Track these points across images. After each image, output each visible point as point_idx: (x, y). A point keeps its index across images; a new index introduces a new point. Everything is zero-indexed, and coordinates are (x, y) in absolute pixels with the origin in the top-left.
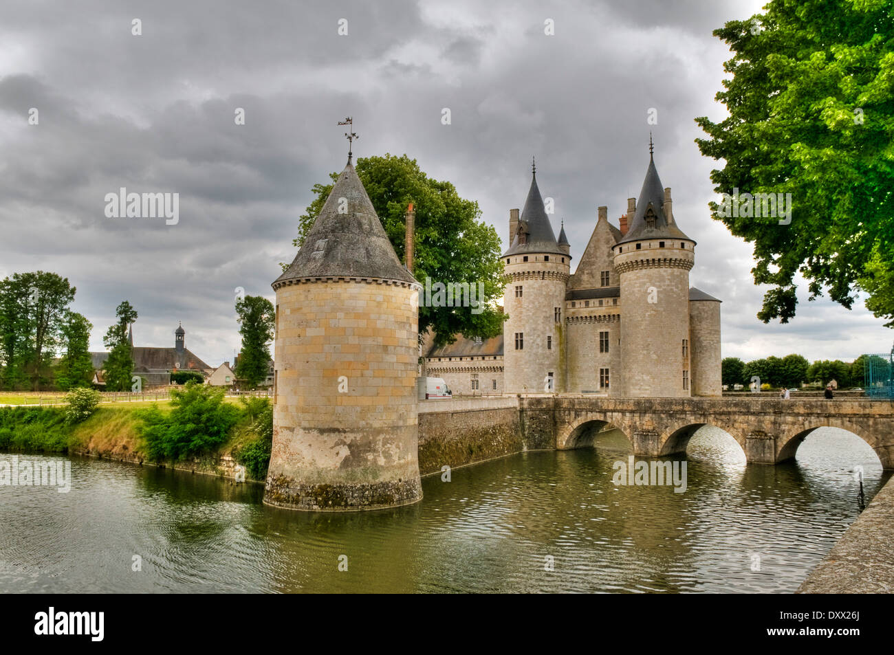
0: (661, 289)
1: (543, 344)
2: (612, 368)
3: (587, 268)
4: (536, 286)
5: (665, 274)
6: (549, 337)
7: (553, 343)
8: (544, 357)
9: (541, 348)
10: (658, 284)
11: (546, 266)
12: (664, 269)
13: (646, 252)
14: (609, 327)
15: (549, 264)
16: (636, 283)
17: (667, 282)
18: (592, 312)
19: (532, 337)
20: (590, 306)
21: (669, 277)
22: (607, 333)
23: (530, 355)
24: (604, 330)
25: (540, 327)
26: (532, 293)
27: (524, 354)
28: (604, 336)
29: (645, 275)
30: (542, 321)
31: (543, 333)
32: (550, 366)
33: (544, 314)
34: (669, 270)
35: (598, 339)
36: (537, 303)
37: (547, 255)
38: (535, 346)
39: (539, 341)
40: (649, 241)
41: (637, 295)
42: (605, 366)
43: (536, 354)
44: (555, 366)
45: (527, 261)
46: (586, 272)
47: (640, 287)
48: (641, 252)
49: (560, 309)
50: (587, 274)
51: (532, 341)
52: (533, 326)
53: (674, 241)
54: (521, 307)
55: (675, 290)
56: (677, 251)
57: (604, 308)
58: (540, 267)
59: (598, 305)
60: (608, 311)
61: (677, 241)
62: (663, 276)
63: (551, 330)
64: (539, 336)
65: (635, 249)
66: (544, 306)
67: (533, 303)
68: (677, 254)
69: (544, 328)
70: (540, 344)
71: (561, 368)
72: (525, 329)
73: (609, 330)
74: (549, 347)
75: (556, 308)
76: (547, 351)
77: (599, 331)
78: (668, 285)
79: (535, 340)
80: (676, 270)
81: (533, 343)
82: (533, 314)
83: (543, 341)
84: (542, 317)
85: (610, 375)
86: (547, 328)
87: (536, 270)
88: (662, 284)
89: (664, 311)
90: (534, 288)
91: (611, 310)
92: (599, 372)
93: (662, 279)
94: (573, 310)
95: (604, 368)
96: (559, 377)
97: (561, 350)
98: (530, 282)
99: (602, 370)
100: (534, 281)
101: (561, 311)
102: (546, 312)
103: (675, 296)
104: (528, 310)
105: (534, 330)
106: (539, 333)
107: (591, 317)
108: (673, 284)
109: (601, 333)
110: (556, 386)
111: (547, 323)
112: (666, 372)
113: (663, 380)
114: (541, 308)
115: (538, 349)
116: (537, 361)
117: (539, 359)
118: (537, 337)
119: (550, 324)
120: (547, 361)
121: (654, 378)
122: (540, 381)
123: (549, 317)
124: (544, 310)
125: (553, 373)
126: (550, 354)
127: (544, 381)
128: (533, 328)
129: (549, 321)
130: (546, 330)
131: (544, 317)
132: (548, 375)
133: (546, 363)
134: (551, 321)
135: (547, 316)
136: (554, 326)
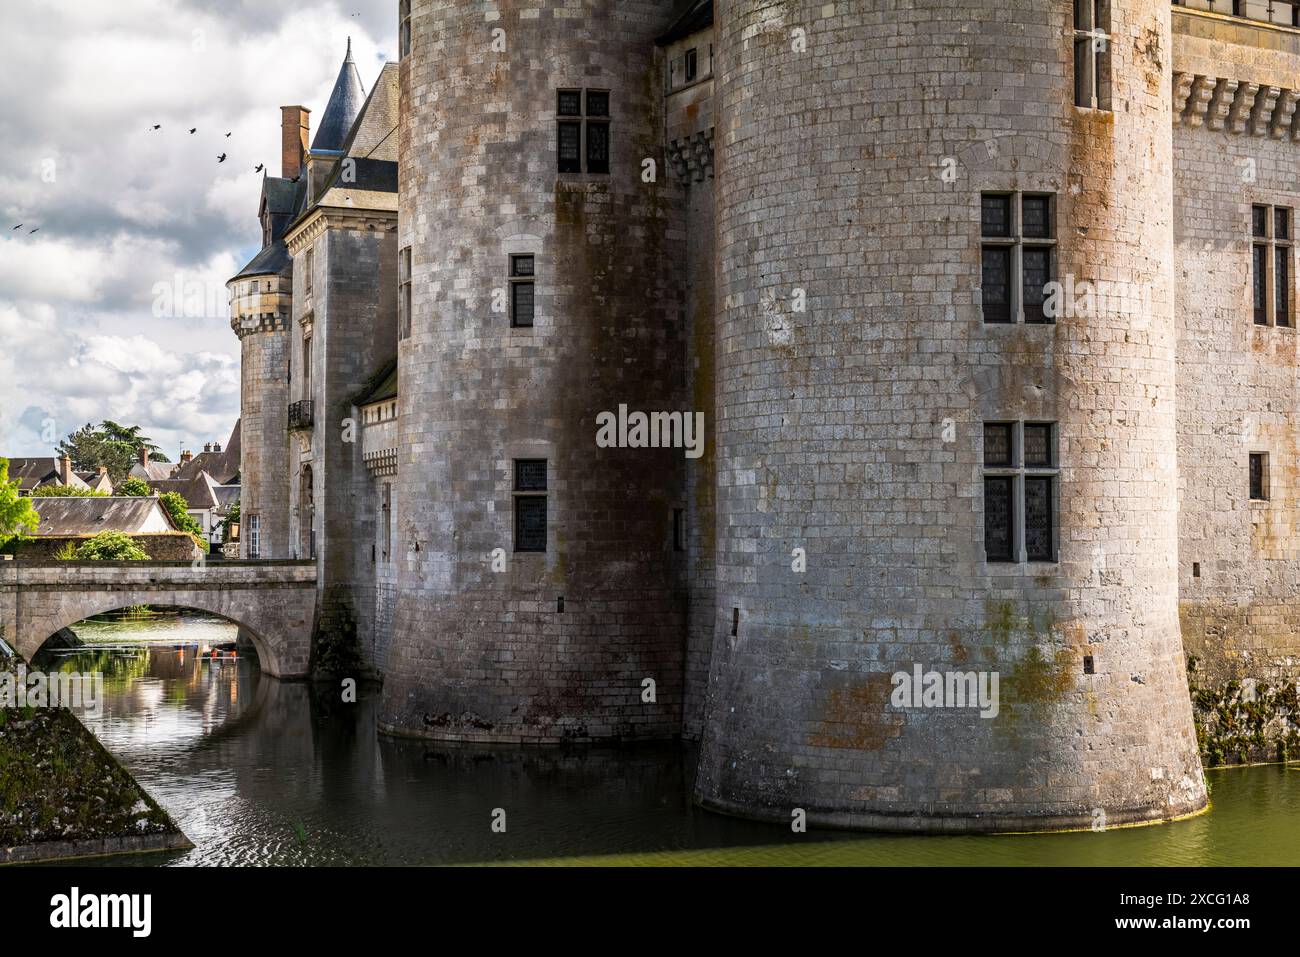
1: (484, 303)
6: (520, 264)
7: (544, 291)
8: (489, 377)
19: (435, 268)
23: (431, 368)
25: (473, 203)
30: (482, 170)
32: (520, 420)
33: (490, 131)
36: (456, 75)
38: (448, 317)
39: (464, 287)
43: (451, 357)
44: (553, 424)
49: (596, 97)
51: (438, 287)
52: (443, 205)
63: (526, 218)
64: (465, 256)
66: (494, 87)
67: (443, 73)
69: (491, 208)
70: (471, 305)
72: (415, 224)
74: (520, 317)
76: (509, 343)
79: (448, 285)
81: (441, 296)
82: (443, 139)
83: (488, 282)
84: (481, 149)
86: (508, 209)
94: (688, 96)
96: (587, 486)
102: (500, 119)
104: (424, 119)
105: (449, 225)
106: (470, 240)
110: (561, 537)
111: (510, 179)
112: (839, 433)
113: (821, 491)
114: (476, 100)
115: (463, 328)
116: (457, 396)
117: (464, 388)
118: (457, 261)
119: (527, 188)
120: (504, 393)
121: (776, 484)
122: (470, 506)
123: (518, 147)
124: (490, 109)
125: (540, 464)
126: (528, 352)
127: (491, 507)
128: (440, 216)
129: (523, 167)
130: (499, 223)
131: (490, 148)
132: (509, 475)
133: (501, 404)
134: (533, 167)
135: (512, 139)
136: (552, 198)
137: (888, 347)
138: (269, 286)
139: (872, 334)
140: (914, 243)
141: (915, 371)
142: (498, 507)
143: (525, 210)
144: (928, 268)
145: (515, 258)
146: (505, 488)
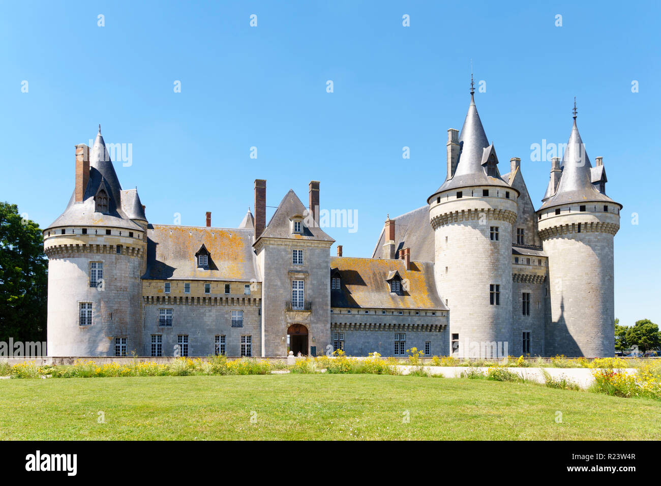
2: (533, 332)
4: (509, 230)
14: (531, 289)
16: (596, 246)
18: (521, 270)
20: (519, 263)
22: (528, 294)
24: (527, 291)
26: (507, 238)
28: (526, 298)
35: (521, 299)
38: (509, 302)
42: (527, 329)
52: (508, 278)
57: (531, 267)
59: (526, 263)
60: (533, 271)
67: (507, 249)
73: (530, 291)
77: (523, 291)
79: (509, 296)
85: (531, 339)
90: (508, 232)
91: (536, 271)
92: (522, 336)
95: (526, 331)
98: (505, 223)
99: (524, 333)
100: (508, 223)
107: (519, 275)
109: (524, 294)
138: (96, 232)
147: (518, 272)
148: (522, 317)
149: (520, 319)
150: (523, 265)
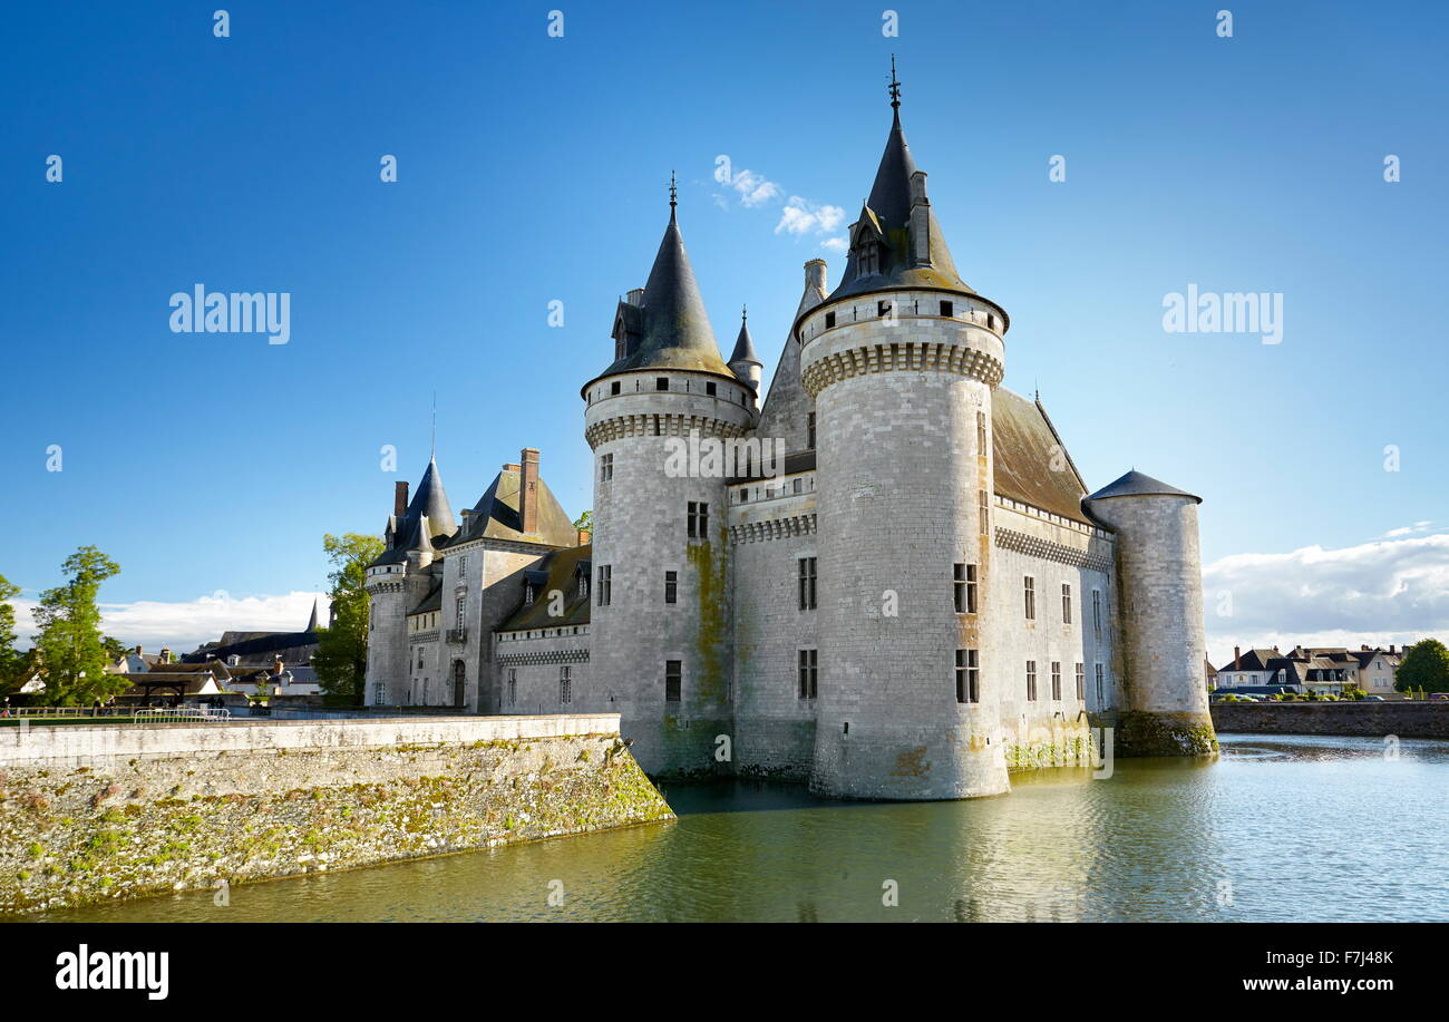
0: (890, 428)
1: (653, 592)
2: (826, 647)
3: (782, 407)
4: (640, 450)
5: (898, 386)
6: (671, 576)
7: (682, 587)
8: (655, 624)
9: (646, 602)
10: (881, 413)
11: (660, 403)
12: (897, 373)
13: (846, 331)
14: (816, 546)
15: (667, 397)
17: (905, 409)
18: (780, 509)
19: (627, 575)
20: (775, 496)
21: (912, 395)
22: (812, 560)
23: (624, 619)
24: (807, 554)
25: (648, 549)
26: (631, 469)
27: (611, 615)
28: (808, 568)
29: (850, 392)
30: (654, 534)
31: (654, 564)
32: (671, 644)
33: (657, 517)
34: (912, 377)
35: (795, 575)
36: (640, 492)
37: (663, 375)
38: (634, 596)
39: (643, 583)
40: (853, 302)
41: (833, 449)
42: (809, 642)
43: (635, 615)
44: (685, 645)
45: (619, 392)
46: (779, 417)
47: (841, 425)
48: (835, 333)
49: (704, 507)
50: (781, 421)
51: (628, 583)
52: (632, 548)
53: (917, 295)
54: (609, 503)
55: (927, 427)
56: (931, 323)
57: (803, 498)
58: (645, 404)
59: (790, 491)
60: (810, 504)
61: (927, 296)
62: (894, 392)
63: (674, 556)
64: (644, 571)
65: (824, 329)
66: (659, 499)
67: (633, 491)
68: (928, 331)
69: (657, 551)
70: (647, 592)
71: (706, 650)
72: (614, 555)
73: (817, 553)
74: (671, 597)
75: (692, 506)
76: (663, 607)
77: (796, 555)
78: (908, 416)
79: (634, 583)
80: (930, 374)
81: (631, 587)
82: (632, 519)
83: (655, 583)
84: (653, 525)
86: (666, 552)
87: (638, 413)
88: (891, 413)
89: (898, 486)
90: (636, 457)
92: (797, 658)
93: (891, 400)
94: (742, 508)
95: (808, 648)
96: (699, 673)
97: (705, 607)
98: (628, 441)
99: (803, 653)
100: (636, 438)
101: (709, 510)
102: (663, 512)
103: (927, 444)
104: (622, 510)
105: (635, 557)
106: (646, 564)
107: (777, 522)
108: (922, 411)
109: (803, 561)
110: (688, 694)
111: (667, 539)
112: (901, 653)
113: (893, 676)
114: (651, 503)
115: (642, 602)
116: (639, 632)
117: (642, 629)
118: (640, 573)
119: (674, 543)
120: (663, 632)
121: (871, 673)
122: (645, 681)
123: (671, 525)
124: (658, 507)
125: (679, 662)
126: (673, 614)
127: (656, 681)
128: (630, 553)
129: (673, 534)
130: (661, 557)
131: (657, 525)
132: (665, 667)
133: (661, 637)
134: (677, 534)
135: (668, 521)
136: (686, 548)
137: (922, 621)
139: (914, 615)
140: (931, 582)
141: (932, 630)
142: (659, 681)
143: (673, 552)
144: (936, 591)
145: (668, 573)
146: (663, 673)
147: (774, 515)
148: (797, 615)
149: (791, 620)
150: (784, 497)
